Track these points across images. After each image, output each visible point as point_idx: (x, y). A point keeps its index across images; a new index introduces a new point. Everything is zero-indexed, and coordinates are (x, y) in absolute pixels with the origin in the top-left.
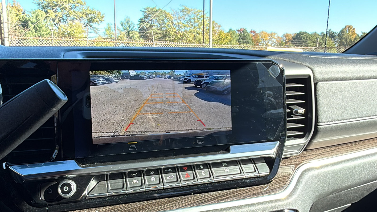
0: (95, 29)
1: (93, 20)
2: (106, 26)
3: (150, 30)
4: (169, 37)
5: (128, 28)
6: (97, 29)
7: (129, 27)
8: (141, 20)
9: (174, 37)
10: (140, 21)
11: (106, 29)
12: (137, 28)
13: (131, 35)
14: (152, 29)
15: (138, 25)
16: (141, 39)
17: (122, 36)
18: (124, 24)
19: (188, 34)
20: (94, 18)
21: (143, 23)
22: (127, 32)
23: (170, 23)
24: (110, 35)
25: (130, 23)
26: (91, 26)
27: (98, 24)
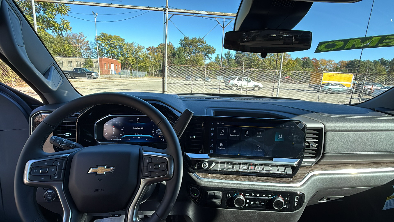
2: (216, 56)
3: (242, 58)
4: (254, 63)
5: (229, 57)
6: (211, 58)
7: (229, 56)
11: (216, 58)
12: (234, 57)
13: (230, 61)
15: (235, 55)
16: (236, 64)
17: (225, 62)
19: (267, 61)
20: (210, 51)
22: (228, 60)
24: (218, 61)
25: (230, 54)
26: (208, 56)
27: (212, 55)
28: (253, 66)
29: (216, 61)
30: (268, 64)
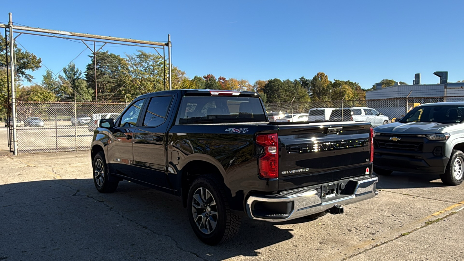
0: (29, 77)
1: (26, 65)
2: (45, 74)
3: (100, 78)
4: (124, 86)
5: (73, 76)
6: (32, 77)
7: (75, 74)
8: (89, 67)
9: (130, 87)
10: (87, 68)
11: (44, 77)
12: (85, 76)
13: (77, 84)
14: (103, 77)
15: (85, 72)
16: (90, 89)
17: (65, 85)
18: (68, 71)
19: (147, 83)
20: (28, 63)
21: (92, 70)
22: (72, 81)
23: (125, 70)
24: (49, 84)
25: (76, 71)
26: (23, 73)
27: (33, 70)
28: (124, 92)
29: (44, 83)
30: (150, 88)
